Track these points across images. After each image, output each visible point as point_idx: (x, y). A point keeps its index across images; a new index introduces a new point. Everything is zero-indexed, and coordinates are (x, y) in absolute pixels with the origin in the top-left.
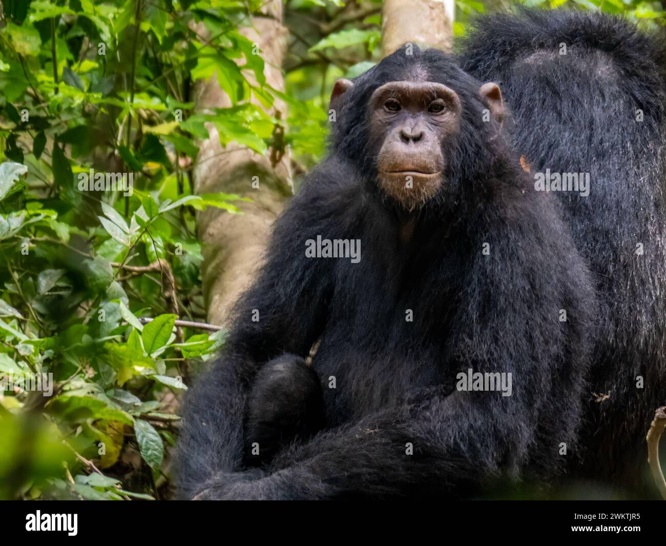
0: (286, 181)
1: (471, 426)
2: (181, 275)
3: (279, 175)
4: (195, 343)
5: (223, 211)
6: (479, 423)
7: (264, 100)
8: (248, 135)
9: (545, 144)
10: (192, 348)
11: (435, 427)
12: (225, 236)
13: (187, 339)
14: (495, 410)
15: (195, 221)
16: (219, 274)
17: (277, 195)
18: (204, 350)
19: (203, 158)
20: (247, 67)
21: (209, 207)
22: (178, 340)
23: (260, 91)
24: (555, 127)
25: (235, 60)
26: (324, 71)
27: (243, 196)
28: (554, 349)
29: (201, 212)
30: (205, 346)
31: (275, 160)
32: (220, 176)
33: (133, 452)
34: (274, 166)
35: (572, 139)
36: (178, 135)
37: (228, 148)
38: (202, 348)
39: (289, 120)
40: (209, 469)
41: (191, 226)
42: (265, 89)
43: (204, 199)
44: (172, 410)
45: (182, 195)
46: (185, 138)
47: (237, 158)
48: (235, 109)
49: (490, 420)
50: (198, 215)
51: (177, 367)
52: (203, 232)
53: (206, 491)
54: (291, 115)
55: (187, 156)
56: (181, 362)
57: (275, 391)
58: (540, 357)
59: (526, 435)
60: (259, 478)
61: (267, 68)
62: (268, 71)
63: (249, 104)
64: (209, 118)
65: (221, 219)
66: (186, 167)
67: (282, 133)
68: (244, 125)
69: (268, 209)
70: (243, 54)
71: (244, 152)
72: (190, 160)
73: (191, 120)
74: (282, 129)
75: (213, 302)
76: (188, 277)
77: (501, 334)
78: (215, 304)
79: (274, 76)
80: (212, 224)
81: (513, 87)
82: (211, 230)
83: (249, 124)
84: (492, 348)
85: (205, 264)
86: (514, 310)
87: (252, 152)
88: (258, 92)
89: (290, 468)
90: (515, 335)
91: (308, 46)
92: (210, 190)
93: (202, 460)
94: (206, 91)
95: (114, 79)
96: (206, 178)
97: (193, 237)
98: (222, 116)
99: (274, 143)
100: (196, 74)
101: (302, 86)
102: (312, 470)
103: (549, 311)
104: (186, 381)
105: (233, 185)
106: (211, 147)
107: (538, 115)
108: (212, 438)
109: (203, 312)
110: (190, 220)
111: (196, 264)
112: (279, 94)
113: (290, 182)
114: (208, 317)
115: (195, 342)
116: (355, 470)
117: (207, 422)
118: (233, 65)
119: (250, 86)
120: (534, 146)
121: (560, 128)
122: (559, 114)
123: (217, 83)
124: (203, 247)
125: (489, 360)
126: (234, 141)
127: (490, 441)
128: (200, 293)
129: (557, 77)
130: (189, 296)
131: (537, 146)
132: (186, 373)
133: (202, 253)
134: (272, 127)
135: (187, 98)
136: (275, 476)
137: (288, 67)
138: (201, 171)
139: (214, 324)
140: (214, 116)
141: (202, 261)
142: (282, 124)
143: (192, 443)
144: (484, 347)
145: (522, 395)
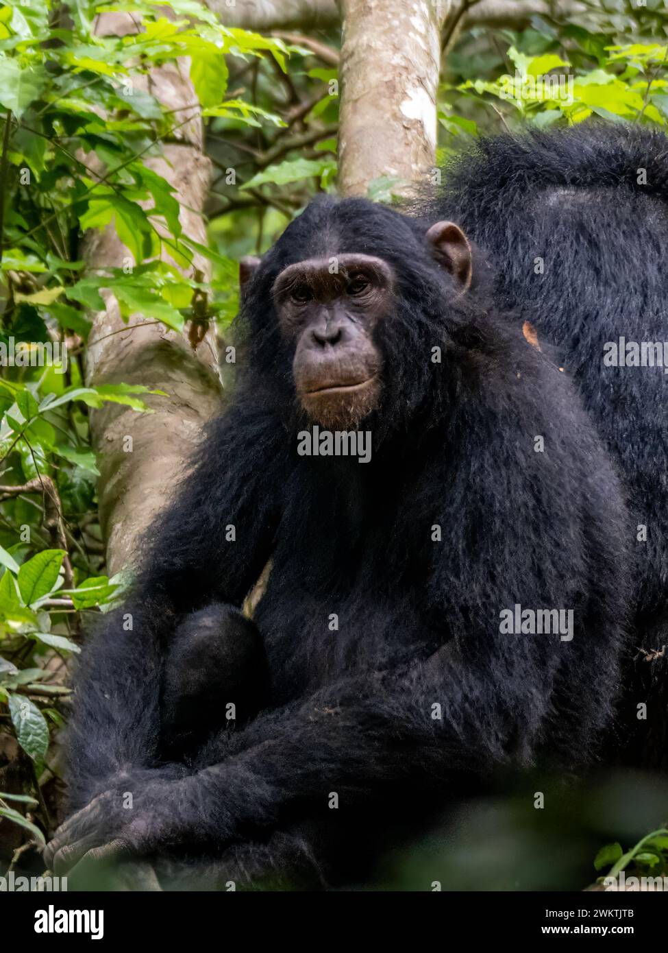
0: (211, 368)
1: (466, 698)
2: (70, 496)
3: (202, 359)
4: (91, 589)
5: (127, 408)
6: (476, 693)
7: (180, 257)
8: (158, 304)
10: (86, 596)
13: (78, 584)
15: (88, 422)
16: (123, 493)
17: (198, 386)
18: (103, 598)
19: (97, 337)
20: (156, 211)
21: (106, 403)
22: (67, 585)
23: (174, 244)
24: (591, 290)
25: (140, 202)
26: (261, 215)
27: (152, 389)
29: (96, 411)
30: (104, 592)
31: (196, 339)
32: (121, 361)
33: (7, 738)
34: (194, 347)
36: (63, 305)
37: (132, 323)
38: (99, 594)
39: (214, 283)
40: (113, 760)
41: (82, 429)
42: (179, 240)
43: (101, 392)
44: (60, 681)
45: (69, 388)
46: (73, 309)
47: (144, 336)
48: (141, 269)
49: (491, 687)
50: (91, 413)
51: (65, 622)
52: (99, 438)
53: (108, 794)
54: (216, 277)
55: (75, 334)
56: (71, 615)
57: (199, 655)
58: (553, 598)
59: (539, 705)
60: (180, 778)
61: (182, 210)
62: (184, 217)
63: (159, 262)
64: (104, 282)
65: (122, 419)
66: (75, 348)
67: (204, 302)
68: (153, 291)
69: (186, 405)
70: (150, 194)
71: (153, 326)
72: (79, 339)
73: (79, 286)
74: (205, 295)
75: (114, 533)
76: (79, 499)
77: (499, 569)
78: (116, 534)
79: (192, 223)
80: (111, 425)
82: (109, 435)
83: (160, 289)
84: (488, 589)
85: (102, 481)
86: (515, 536)
87: (165, 328)
88: (173, 246)
89: (223, 765)
90: (519, 569)
91: (240, 182)
92: (108, 381)
93: (103, 748)
94: (100, 246)
96: (102, 363)
97: (85, 445)
98: (123, 279)
99: (194, 315)
100: (86, 222)
101: (229, 237)
104: (77, 638)
105: (138, 373)
106: (107, 321)
108: (117, 717)
109: (101, 546)
110: (81, 421)
111: (90, 482)
112: (200, 248)
113: (216, 367)
114: (108, 554)
115: (90, 587)
117: (111, 693)
118: (136, 208)
119: (161, 238)
122: (598, 272)
123: (115, 234)
124: (99, 458)
126: (139, 313)
127: (491, 716)
128: (95, 521)
130: (81, 524)
132: (78, 629)
133: (97, 466)
134: (193, 292)
135: (74, 256)
136: (202, 774)
137: (211, 211)
138: (96, 354)
140: (112, 279)
141: (98, 477)
142: (203, 289)
143: (90, 722)
144: (476, 588)
145: (532, 651)
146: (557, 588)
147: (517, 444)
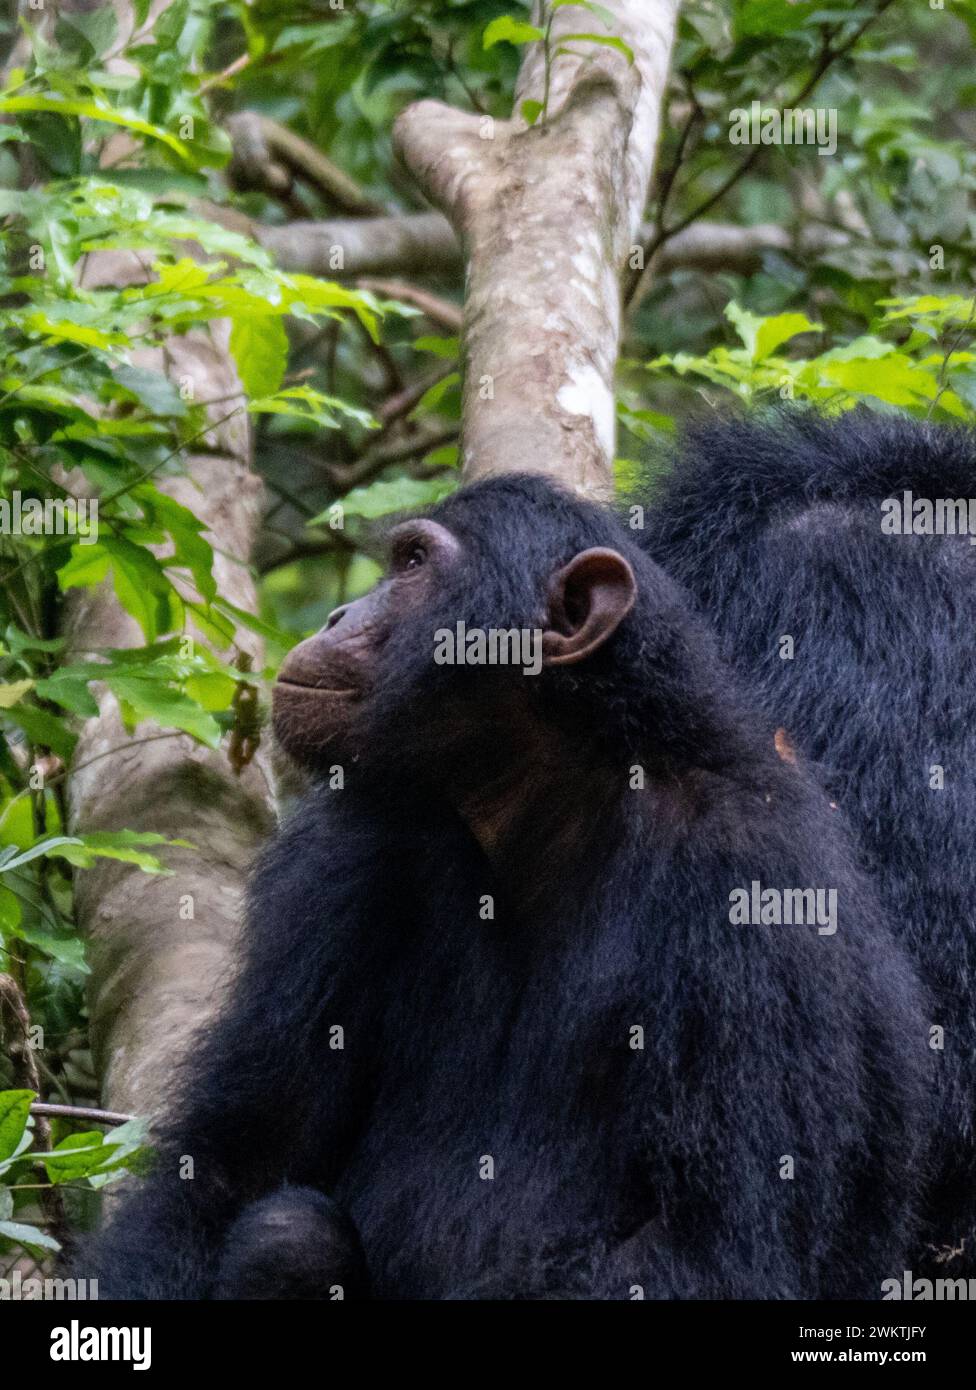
0: (264, 803)
2: (45, 1006)
3: (250, 791)
4: (74, 1151)
5: (133, 868)
6: (693, 1290)
7: (215, 635)
8: (180, 706)
9: (826, 707)
10: (67, 1162)
12: (137, 921)
13: (58, 1142)
14: (725, 1263)
15: (72, 889)
16: (126, 1002)
17: (244, 833)
18: (94, 1165)
19: (86, 757)
20: (175, 561)
21: (100, 860)
22: (39, 1145)
23: (204, 609)
24: (847, 671)
25: (151, 547)
26: (343, 567)
27: (172, 838)
28: (846, 1133)
29: (84, 873)
30: (97, 1156)
31: (240, 759)
32: (123, 794)
34: (238, 771)
35: (886, 696)
36: (32, 708)
37: (140, 735)
38: (88, 1159)
39: (268, 673)
41: (64, 900)
42: (214, 606)
43: (90, 843)
45: (43, 836)
46: (49, 714)
47: (159, 756)
48: (153, 652)
49: (716, 1284)
50: (78, 876)
51: (38, 1201)
52: (90, 913)
54: (270, 660)
55: (52, 754)
56: (46, 1192)
58: (817, 1150)
61: (218, 560)
62: (221, 569)
63: (181, 641)
64: (96, 671)
65: (126, 885)
66: (51, 776)
67: (254, 701)
68: (173, 685)
69: (226, 863)
70: (167, 534)
71: (174, 741)
72: (58, 761)
73: (58, 677)
74: (254, 690)
75: (114, 1062)
76: (58, 1010)
77: (728, 1101)
78: (117, 1065)
79: (234, 580)
80: (108, 896)
82: (106, 910)
83: (184, 681)
84: (714, 1133)
85: (95, 981)
87: (191, 743)
88: (203, 616)
90: (761, 1102)
91: (310, 515)
92: (103, 826)
94: (90, 615)
96: (94, 799)
97: (67, 926)
98: (125, 666)
99: (237, 722)
100: (68, 578)
101: (297, 600)
103: (831, 1051)
104: (57, 1228)
105: (151, 813)
106: (102, 733)
107: (815, 642)
109: (93, 1083)
110: (61, 889)
111: (76, 982)
112: (246, 618)
113: (274, 805)
114: (104, 1097)
115: (76, 1148)
118: (145, 557)
119: (185, 603)
120: (804, 712)
121: (859, 673)
122: (859, 643)
123: (113, 597)
124: (90, 945)
125: (707, 1155)
126: (150, 720)
128: (85, 1045)
130: (61, 1050)
131: (811, 711)
132: (58, 1214)
133: (86, 958)
134: (234, 687)
135: (51, 628)
137: (265, 561)
138: (83, 785)
139: (114, 1111)
140: (106, 667)
141: (88, 976)
142: (253, 681)
144: (696, 1130)
145: (783, 1230)
146: (824, 1136)
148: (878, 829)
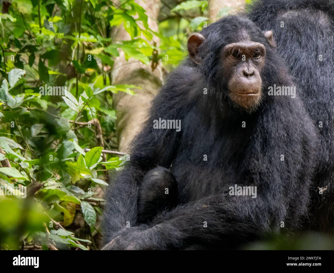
0: (159, 78)
1: (257, 206)
2: (105, 127)
3: (156, 75)
4: (112, 162)
5: (126, 94)
6: (261, 204)
7: (148, 37)
8: (139, 55)
9: (293, 59)
10: (110, 164)
11: (238, 206)
12: (128, 107)
13: (108, 160)
14: (269, 198)
15: (112, 99)
16: (125, 126)
17: (154, 85)
18: (117, 165)
19: (116, 67)
20: (139, 19)
21: (119, 92)
22: (104, 160)
23: (145, 31)
24: (298, 50)
25: (132, 16)
26: (179, 21)
27: (137, 86)
28: (298, 167)
29: (115, 94)
30: (117, 163)
31: (154, 68)
32: (125, 76)
33: (80, 218)
34: (153, 70)
35: (307, 56)
36: (103, 55)
37: (130, 61)
38: (116, 164)
39: (161, 47)
40: (120, 225)
41: (110, 101)
42: (148, 31)
43: (117, 87)
44: (100, 196)
45: (105, 86)
46: (107, 56)
47: (134, 67)
48: (133, 41)
49: (267, 203)
50: (114, 96)
51: (103, 174)
52: (116, 105)
53: (118, 237)
54: (162, 44)
55: (108, 66)
56: (105, 172)
57: (153, 185)
60: (146, 229)
61: (149, 19)
62: (150, 21)
63: (140, 39)
64: (119, 46)
65: (125, 98)
66: (108, 71)
67: (157, 54)
68: (138, 50)
69: (150, 93)
70: (137, 13)
71: (137, 63)
72: (109, 67)
73: (110, 47)
74: (157, 51)
75: (122, 140)
76: (108, 128)
77: (273, 159)
78: (122, 142)
79: (153, 25)
80: (121, 100)
81: (276, 29)
82: (120, 104)
83: (140, 49)
85: (117, 121)
86: (279, 147)
87: (141, 63)
88: (145, 33)
89: (162, 224)
91: (171, 9)
92: (121, 83)
93: (116, 221)
94: (118, 32)
95: (70, 26)
96: (118, 77)
97: (111, 107)
98: (126, 45)
99: (153, 59)
100: (112, 23)
101: (167, 30)
102: (174, 225)
103: (296, 147)
104: (107, 181)
105: (132, 81)
106: (120, 61)
107: (289, 44)
108: (121, 210)
109: (116, 146)
110: (110, 98)
111: (113, 121)
112: (156, 33)
113: (161, 79)
114: (119, 148)
115: (112, 161)
116: (197, 226)
117: (119, 202)
118: (131, 18)
119: (141, 30)
120: (287, 60)
121: (301, 50)
122: (300, 43)
123: (123, 28)
124: (116, 112)
125: (267, 172)
126: (132, 58)
127: (266, 214)
128: (115, 136)
129: (299, 24)
130: (109, 137)
131: (289, 60)
132: (108, 177)
133: (116, 115)
134: (152, 50)
135: (108, 36)
136: (154, 228)
137: (160, 20)
138: (115, 73)
139: (122, 152)
140: (121, 45)
141: (116, 120)
142: (157, 49)
143: (111, 212)
146: (293, 168)
147: (281, 112)
148: (306, 88)
